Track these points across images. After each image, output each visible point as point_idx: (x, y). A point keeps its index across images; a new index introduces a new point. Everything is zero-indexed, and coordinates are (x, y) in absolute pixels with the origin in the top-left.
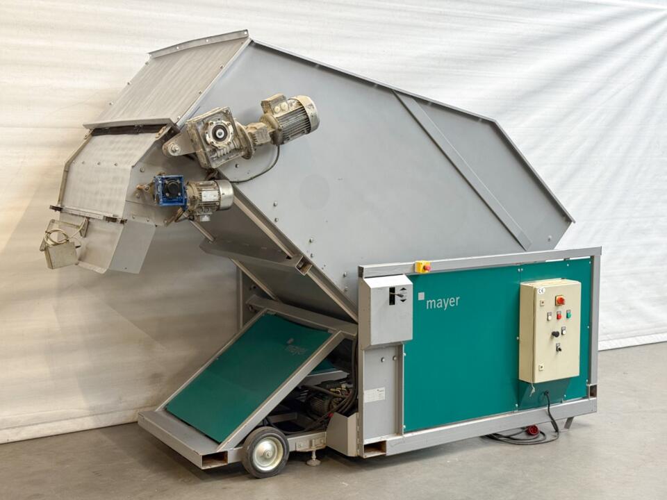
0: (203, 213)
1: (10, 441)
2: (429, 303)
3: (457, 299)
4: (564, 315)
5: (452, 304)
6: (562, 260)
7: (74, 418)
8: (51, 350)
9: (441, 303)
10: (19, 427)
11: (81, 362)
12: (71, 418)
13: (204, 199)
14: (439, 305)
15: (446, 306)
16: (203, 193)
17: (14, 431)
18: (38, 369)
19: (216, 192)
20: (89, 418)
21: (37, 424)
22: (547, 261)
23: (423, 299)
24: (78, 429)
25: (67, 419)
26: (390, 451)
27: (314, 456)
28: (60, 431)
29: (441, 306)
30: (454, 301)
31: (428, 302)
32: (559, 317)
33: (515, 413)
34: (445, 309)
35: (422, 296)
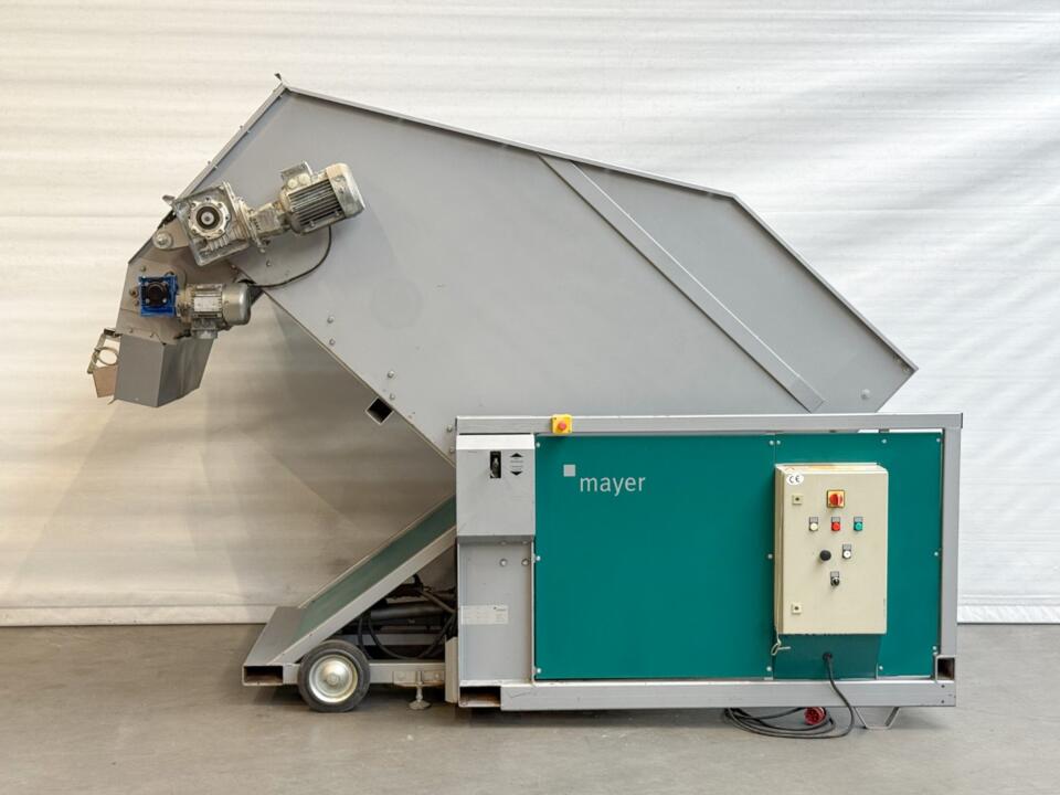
0: (201, 328)
1: (138, 623)
2: (585, 483)
3: (641, 480)
4: (847, 526)
5: (630, 487)
6: (877, 431)
7: (224, 605)
8: (196, 510)
9: (608, 484)
10: (149, 606)
11: (234, 530)
12: (219, 605)
13: (197, 308)
14: (605, 487)
15: (618, 490)
16: (197, 301)
17: (145, 610)
18: (176, 534)
19: (216, 300)
20: (243, 608)
21: (173, 606)
22: (861, 431)
23: (573, 474)
24: (228, 620)
25: (214, 606)
26: (506, 704)
27: (419, 696)
28: (203, 620)
29: (609, 489)
30: (634, 483)
31: (582, 480)
32: (835, 527)
33: (763, 680)
34: (617, 495)
35: (569, 470)
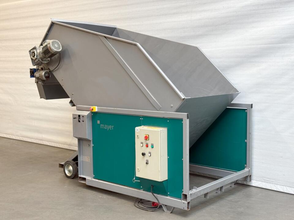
3: (113, 126)
4: (150, 146)
9: (106, 127)
13: (36, 76)
15: (108, 129)
23: (99, 123)
26: (87, 183)
29: (106, 128)
31: (101, 125)
32: (147, 146)
33: (140, 190)
34: (108, 130)
35: (99, 122)
